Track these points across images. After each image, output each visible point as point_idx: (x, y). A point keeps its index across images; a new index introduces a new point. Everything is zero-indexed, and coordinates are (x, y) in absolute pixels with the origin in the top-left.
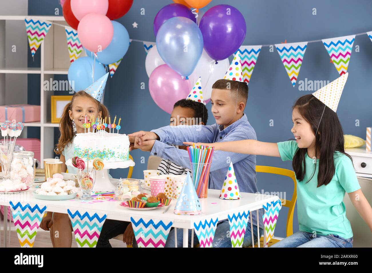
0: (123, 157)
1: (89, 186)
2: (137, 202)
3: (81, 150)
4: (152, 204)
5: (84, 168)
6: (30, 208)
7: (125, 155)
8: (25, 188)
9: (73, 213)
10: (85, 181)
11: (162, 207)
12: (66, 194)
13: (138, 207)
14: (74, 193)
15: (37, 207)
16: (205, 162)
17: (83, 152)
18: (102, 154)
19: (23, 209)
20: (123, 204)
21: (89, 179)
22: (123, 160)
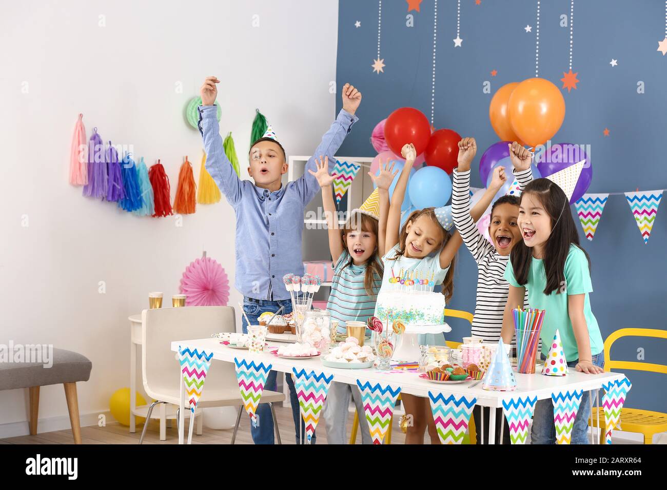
0: (436, 321)
1: (388, 354)
2: (439, 373)
3: (384, 310)
4: (457, 376)
5: (381, 331)
6: (315, 376)
7: (437, 317)
8: (317, 354)
9: (363, 385)
10: (383, 347)
11: (470, 381)
12: (359, 362)
13: (440, 380)
14: (370, 360)
15: (322, 375)
16: (533, 329)
17: (386, 312)
18: (408, 316)
19: (307, 378)
20: (424, 376)
21: (388, 345)
22: (436, 324)
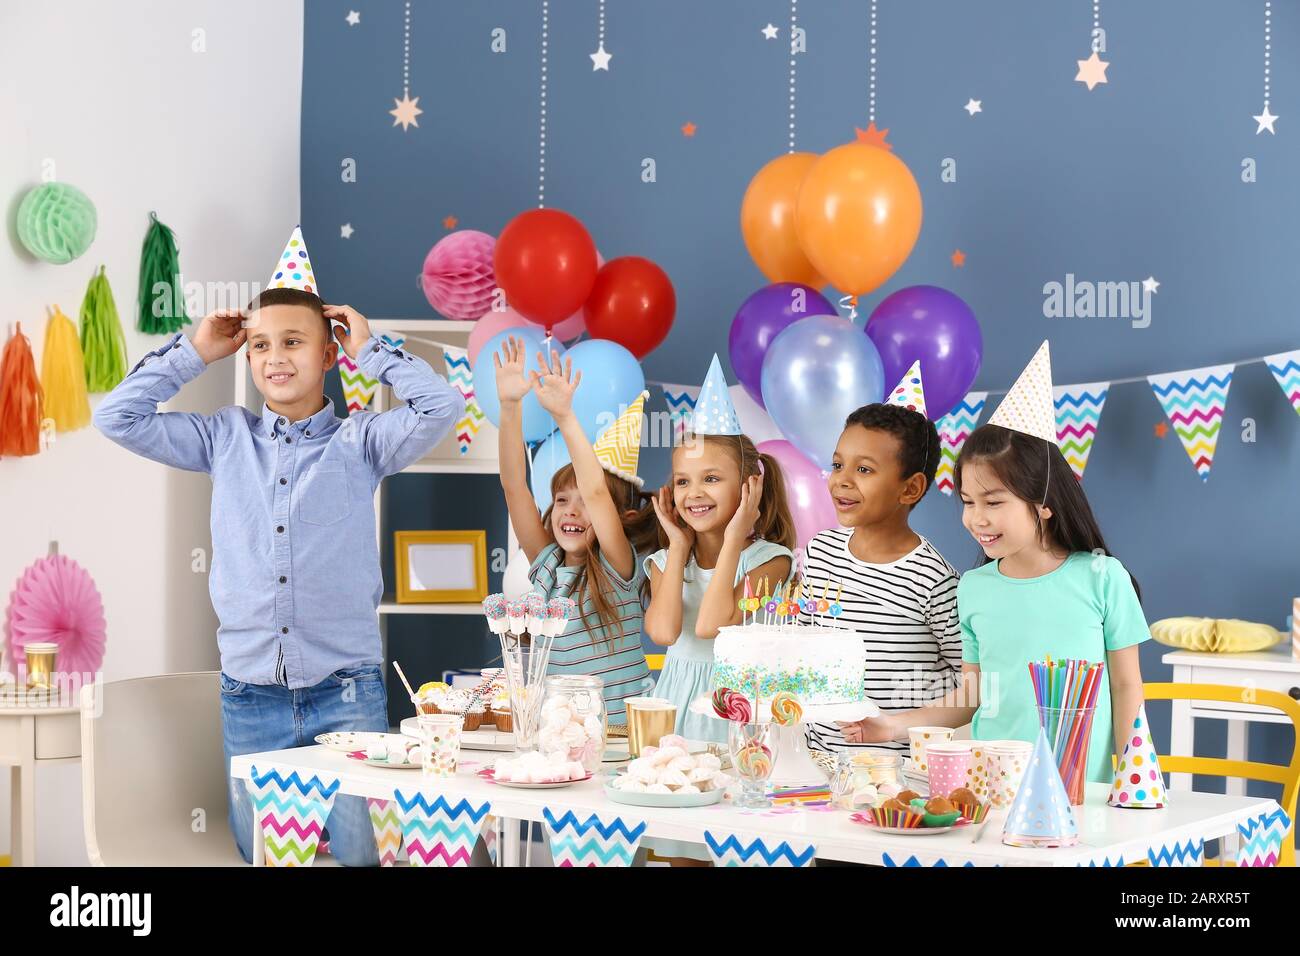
0: (849, 692)
1: (761, 770)
2: (900, 813)
3: (735, 673)
4: (939, 818)
5: (747, 721)
6: (599, 827)
7: (855, 685)
8: (583, 776)
9: (720, 842)
10: (750, 756)
11: (965, 828)
12: (696, 790)
13: (902, 826)
14: (719, 787)
15: (618, 824)
16: (1080, 705)
17: (741, 677)
18: (794, 683)
19: (581, 831)
20: (858, 818)
21: (762, 751)
22: (850, 699)
